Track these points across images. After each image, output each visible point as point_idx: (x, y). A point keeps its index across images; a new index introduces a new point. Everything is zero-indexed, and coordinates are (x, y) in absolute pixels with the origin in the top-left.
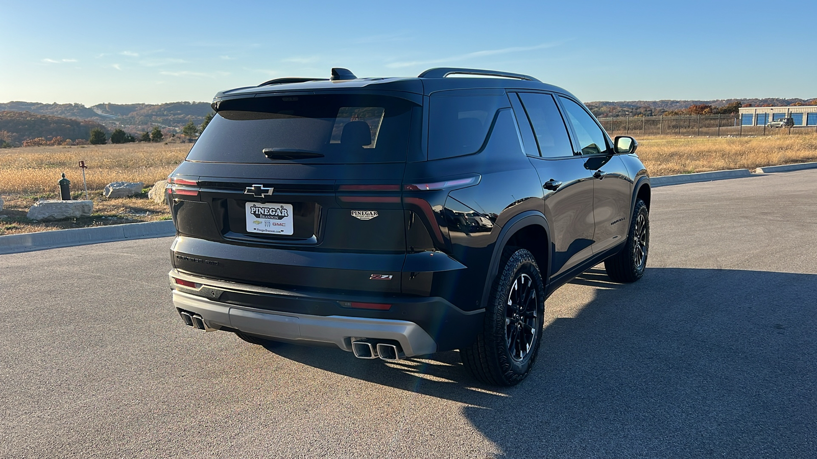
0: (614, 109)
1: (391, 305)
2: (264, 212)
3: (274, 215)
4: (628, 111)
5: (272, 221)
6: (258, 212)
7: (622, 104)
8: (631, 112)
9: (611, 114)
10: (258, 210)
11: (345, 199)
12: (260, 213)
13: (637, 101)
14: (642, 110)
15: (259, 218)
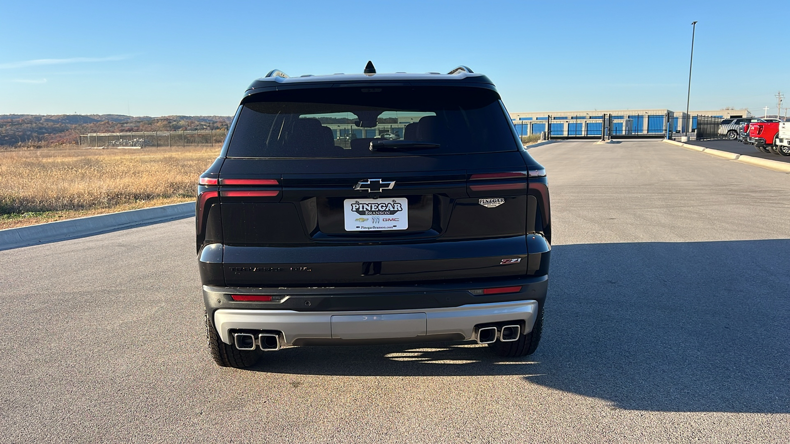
0: (192, 123)
1: (521, 287)
2: (371, 208)
3: (385, 210)
4: (206, 125)
5: (382, 217)
6: (363, 208)
7: (199, 119)
8: (209, 126)
9: (189, 128)
10: (363, 206)
11: (475, 188)
12: (365, 210)
13: (212, 115)
14: (219, 125)
15: (365, 215)
